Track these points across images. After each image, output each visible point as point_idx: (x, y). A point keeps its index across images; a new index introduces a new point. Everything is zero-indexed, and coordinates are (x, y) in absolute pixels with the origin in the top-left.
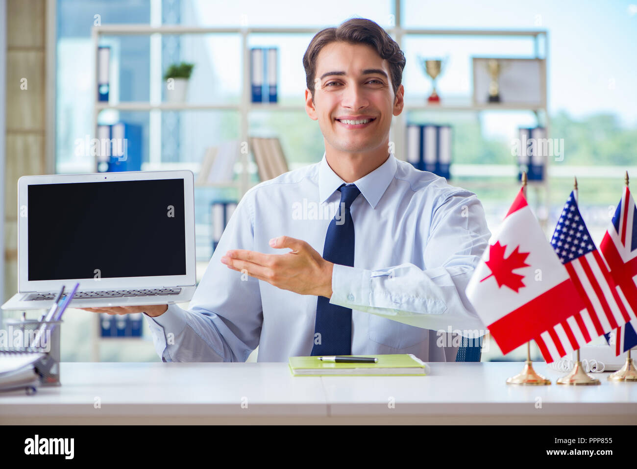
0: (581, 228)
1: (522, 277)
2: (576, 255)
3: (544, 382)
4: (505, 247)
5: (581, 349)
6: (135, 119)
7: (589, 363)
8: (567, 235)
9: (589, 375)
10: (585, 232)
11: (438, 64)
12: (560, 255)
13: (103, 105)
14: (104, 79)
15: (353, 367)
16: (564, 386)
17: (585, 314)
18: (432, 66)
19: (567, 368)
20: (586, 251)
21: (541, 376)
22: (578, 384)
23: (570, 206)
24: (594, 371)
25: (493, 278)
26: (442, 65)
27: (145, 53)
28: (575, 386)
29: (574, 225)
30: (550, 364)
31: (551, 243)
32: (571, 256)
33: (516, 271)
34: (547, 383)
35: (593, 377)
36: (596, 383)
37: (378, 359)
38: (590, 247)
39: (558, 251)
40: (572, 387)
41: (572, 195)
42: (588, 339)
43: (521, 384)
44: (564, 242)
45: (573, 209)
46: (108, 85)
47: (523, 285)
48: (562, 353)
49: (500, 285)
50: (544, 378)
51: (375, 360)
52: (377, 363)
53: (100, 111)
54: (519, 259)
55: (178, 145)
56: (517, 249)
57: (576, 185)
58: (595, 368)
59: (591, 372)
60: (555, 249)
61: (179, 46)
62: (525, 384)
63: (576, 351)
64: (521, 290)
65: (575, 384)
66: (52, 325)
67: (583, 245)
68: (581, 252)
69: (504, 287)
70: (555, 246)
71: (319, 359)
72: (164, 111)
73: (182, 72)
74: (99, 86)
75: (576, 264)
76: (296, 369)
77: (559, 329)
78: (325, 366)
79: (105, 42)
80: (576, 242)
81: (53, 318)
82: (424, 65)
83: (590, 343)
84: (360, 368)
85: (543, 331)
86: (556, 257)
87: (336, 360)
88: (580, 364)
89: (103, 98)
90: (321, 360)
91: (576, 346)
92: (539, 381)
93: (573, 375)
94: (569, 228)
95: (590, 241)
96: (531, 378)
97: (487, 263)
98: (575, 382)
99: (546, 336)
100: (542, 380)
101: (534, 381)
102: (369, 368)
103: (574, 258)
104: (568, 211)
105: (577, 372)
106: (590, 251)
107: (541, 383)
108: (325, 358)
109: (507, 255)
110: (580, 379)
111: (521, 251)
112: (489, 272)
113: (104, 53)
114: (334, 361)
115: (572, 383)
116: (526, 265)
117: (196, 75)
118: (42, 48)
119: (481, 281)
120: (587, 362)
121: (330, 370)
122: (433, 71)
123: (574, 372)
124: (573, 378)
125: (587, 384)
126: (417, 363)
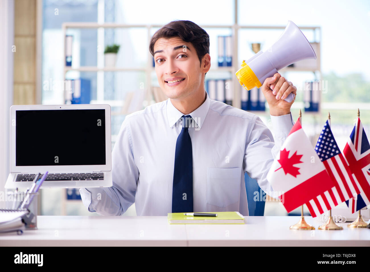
0: (332, 141)
1: (299, 169)
2: (330, 156)
3: (311, 228)
4: (289, 152)
5: (332, 210)
6: (87, 76)
7: (338, 217)
8: (324, 145)
9: (337, 224)
10: (335, 143)
11: (259, 45)
12: (320, 156)
13: (68, 68)
14: (69, 54)
15: (204, 219)
16: (322, 230)
17: (334, 190)
18: (255, 47)
19: (325, 219)
20: (335, 154)
21: (309, 225)
22: (330, 229)
23: (326, 129)
24: (340, 221)
25: (282, 169)
26: (261, 46)
27: (95, 39)
28: (328, 231)
29: (328, 139)
30: (315, 218)
31: (315, 149)
32: (327, 157)
33: (295, 166)
34: (312, 228)
35: (339, 225)
36: (340, 229)
37: (218, 215)
38: (337, 152)
39: (319, 154)
40: (327, 231)
41: (327, 122)
42: (336, 204)
43: (298, 229)
44: (323, 149)
45: (327, 130)
46: (71, 57)
47: (299, 173)
48: (321, 212)
49: (286, 173)
50: (311, 226)
51: (216, 215)
52: (217, 217)
53: (67, 71)
54: (297, 158)
55: (114, 90)
56: (296, 153)
57: (330, 117)
58: (341, 220)
59: (338, 222)
60: (317, 153)
61: (114, 34)
62: (300, 229)
63: (329, 211)
64: (298, 176)
65: (328, 229)
66: (32, 195)
67: (333, 150)
68: (332, 154)
69: (288, 174)
70: (318, 151)
71: (185, 214)
72: (106, 72)
73: (113, 50)
74: (66, 57)
75: (330, 161)
76: (171, 220)
77: (319, 198)
78: (188, 218)
79: (70, 32)
80: (329, 149)
81: (33, 191)
82: (251, 46)
83: (337, 206)
84: (207, 220)
85: (311, 199)
86: (318, 158)
87: (194, 215)
88: (331, 218)
89: (69, 64)
90: (186, 215)
91: (329, 208)
92: (308, 228)
93: (328, 224)
94: (326, 141)
95: (337, 148)
96: (303, 226)
97: (279, 161)
98: (328, 228)
99: (312, 202)
100: (310, 227)
101: (305, 228)
102: (213, 220)
103: (328, 158)
104: (325, 131)
105: (329, 223)
106: (337, 154)
107: (309, 228)
108: (188, 214)
109: (290, 156)
110: (331, 226)
111: (298, 154)
112: (280, 166)
113: (69, 39)
114: (193, 216)
115: (327, 229)
116: (301, 162)
117: (121, 51)
118: (34, 36)
119: (275, 171)
120: (336, 216)
121: (190, 221)
122: (256, 49)
123: (328, 223)
124: (328, 226)
125: (336, 229)
126: (240, 217)
